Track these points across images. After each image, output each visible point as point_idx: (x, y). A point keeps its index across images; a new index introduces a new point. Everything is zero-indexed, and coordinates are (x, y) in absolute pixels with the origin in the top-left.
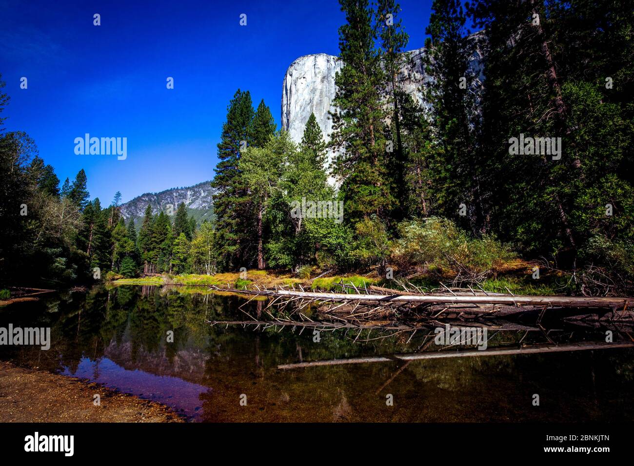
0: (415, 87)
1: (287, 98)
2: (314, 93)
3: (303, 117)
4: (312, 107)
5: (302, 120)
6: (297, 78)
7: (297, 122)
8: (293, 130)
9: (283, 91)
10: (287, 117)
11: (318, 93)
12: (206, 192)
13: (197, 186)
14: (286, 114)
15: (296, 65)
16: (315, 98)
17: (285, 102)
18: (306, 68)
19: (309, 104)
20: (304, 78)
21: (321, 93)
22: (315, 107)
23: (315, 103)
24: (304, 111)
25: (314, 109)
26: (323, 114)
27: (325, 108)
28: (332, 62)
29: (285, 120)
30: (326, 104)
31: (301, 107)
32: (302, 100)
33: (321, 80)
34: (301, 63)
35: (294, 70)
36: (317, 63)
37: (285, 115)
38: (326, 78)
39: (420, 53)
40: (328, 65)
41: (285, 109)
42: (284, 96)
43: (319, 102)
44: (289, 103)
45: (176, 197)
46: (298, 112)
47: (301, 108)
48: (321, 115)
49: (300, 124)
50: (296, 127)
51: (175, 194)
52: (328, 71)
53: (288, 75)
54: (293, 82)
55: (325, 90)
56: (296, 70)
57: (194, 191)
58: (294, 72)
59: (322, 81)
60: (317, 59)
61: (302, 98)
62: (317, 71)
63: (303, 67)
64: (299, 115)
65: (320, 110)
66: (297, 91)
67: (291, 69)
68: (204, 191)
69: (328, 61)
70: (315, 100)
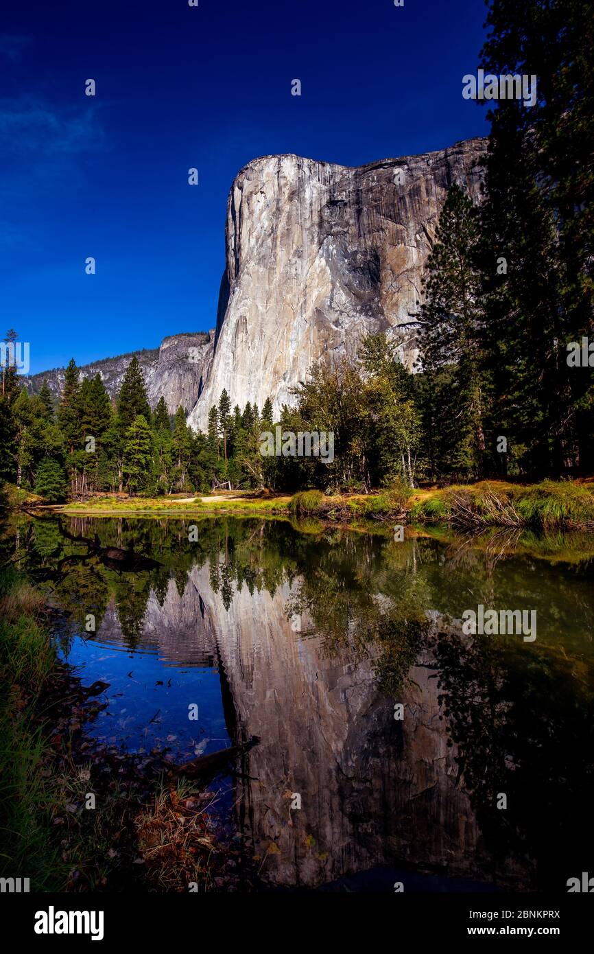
0: (436, 211)
1: (235, 225)
2: (278, 218)
3: (261, 256)
4: (275, 239)
5: (260, 260)
6: (251, 193)
7: (252, 263)
8: (246, 276)
9: (228, 214)
10: (235, 254)
11: (284, 217)
12: (108, 374)
13: (93, 365)
14: (234, 250)
15: (248, 172)
16: (279, 226)
17: (231, 232)
18: (264, 178)
19: (270, 235)
20: (262, 193)
21: (289, 218)
22: (279, 239)
23: (279, 233)
24: (262, 245)
25: (278, 243)
26: (292, 252)
27: (295, 241)
28: (306, 169)
29: (232, 261)
30: (296, 236)
31: (257, 239)
32: (259, 228)
33: (289, 197)
34: (256, 168)
35: (246, 180)
36: (283, 170)
37: (232, 252)
38: (297, 193)
39: (446, 156)
40: (299, 172)
41: (232, 242)
42: (231, 222)
43: (286, 232)
44: (238, 233)
45: (62, 381)
46: (254, 248)
47: (257, 242)
48: (289, 253)
49: (256, 267)
50: (250, 271)
51: (59, 377)
52: (299, 182)
53: (236, 189)
54: (245, 199)
55: (294, 213)
56: (249, 180)
57: (89, 372)
58: (246, 183)
59: (290, 199)
60: (282, 163)
61: (259, 226)
62: (283, 182)
63: (261, 174)
64: (255, 253)
65: (288, 245)
66: (251, 213)
67: (241, 179)
68: (104, 373)
69: (299, 167)
70: (280, 229)
